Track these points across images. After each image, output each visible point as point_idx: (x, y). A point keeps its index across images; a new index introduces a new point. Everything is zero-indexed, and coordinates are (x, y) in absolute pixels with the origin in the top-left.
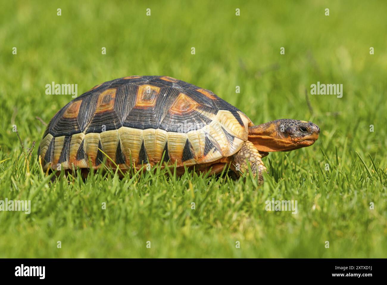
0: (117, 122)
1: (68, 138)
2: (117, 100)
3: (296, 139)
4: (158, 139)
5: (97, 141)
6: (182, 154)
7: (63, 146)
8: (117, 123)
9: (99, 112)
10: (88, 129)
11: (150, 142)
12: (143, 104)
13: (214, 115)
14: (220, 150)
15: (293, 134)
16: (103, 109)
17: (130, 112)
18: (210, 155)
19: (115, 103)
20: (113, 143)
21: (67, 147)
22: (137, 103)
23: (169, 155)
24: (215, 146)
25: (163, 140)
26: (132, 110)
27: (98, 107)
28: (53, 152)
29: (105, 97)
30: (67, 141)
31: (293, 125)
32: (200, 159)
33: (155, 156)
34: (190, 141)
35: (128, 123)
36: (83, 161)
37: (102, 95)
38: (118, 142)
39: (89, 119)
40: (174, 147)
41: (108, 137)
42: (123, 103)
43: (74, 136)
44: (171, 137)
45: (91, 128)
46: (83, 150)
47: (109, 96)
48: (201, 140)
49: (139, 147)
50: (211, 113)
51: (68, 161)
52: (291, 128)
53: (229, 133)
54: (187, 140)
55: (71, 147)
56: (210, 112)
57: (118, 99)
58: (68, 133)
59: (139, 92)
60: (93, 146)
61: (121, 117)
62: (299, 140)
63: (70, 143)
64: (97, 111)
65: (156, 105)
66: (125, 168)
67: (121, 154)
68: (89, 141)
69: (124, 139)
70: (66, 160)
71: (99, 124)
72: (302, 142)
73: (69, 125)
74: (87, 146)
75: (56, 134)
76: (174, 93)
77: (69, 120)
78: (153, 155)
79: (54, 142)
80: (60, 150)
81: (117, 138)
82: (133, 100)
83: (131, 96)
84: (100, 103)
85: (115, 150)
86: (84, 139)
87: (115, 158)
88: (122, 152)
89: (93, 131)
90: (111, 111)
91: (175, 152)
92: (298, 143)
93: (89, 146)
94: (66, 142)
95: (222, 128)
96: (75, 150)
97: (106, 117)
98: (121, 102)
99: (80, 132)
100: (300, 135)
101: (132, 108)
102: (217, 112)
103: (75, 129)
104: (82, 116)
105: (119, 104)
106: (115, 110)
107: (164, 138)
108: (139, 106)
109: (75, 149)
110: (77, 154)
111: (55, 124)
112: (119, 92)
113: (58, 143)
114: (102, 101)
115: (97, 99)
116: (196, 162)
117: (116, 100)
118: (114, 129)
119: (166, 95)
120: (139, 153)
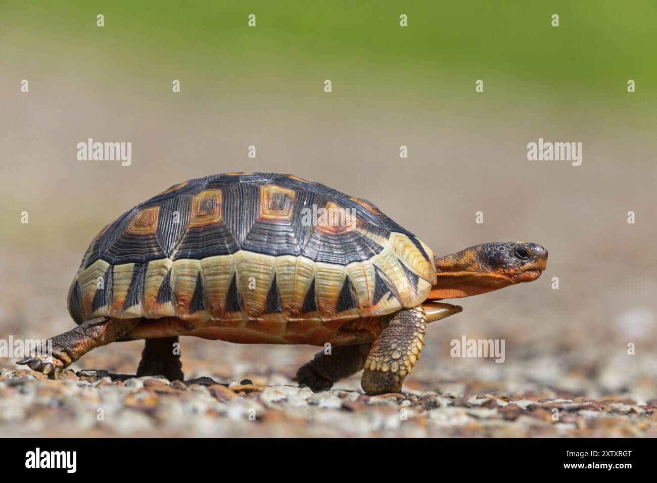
0: (231, 242)
1: (142, 266)
2: (226, 207)
3: (512, 270)
4: (300, 272)
5: (195, 272)
6: (337, 299)
7: (131, 280)
8: (230, 244)
9: (196, 226)
10: (177, 253)
11: (287, 278)
12: (272, 215)
13: (385, 239)
14: (398, 296)
15: (506, 263)
16: (203, 222)
17: (251, 227)
18: (383, 304)
19: (224, 212)
20: (223, 276)
21: (139, 280)
22: (261, 213)
23: (316, 300)
24: (390, 289)
25: (309, 275)
26: (255, 224)
27: (192, 217)
28: (112, 290)
29: (204, 203)
30: (139, 272)
31: (503, 249)
32: (366, 308)
33: (293, 301)
34: (350, 278)
35: (250, 246)
36: (168, 305)
37: (199, 198)
38: (233, 275)
39: (178, 236)
40: (325, 288)
41: (215, 266)
42: (238, 212)
43: (152, 263)
44: (322, 271)
45: (183, 251)
46: (169, 287)
47: (212, 200)
48: (369, 278)
49: (267, 285)
50: (380, 237)
51: (142, 304)
52: (500, 254)
53: (410, 270)
54: (347, 277)
55: (148, 282)
56: (379, 234)
57: (227, 205)
58: (140, 258)
59: (262, 196)
60: (188, 281)
61: (236, 235)
62: (516, 273)
63: (145, 274)
64: (192, 224)
65: (293, 218)
66: (241, 319)
67: (236, 295)
68: (179, 272)
69: (244, 271)
70: (137, 303)
71: (199, 244)
72: (522, 275)
73: (142, 246)
74: (176, 281)
75: (114, 260)
76: (319, 201)
77: (141, 238)
78: (290, 300)
79: (113, 273)
80: (126, 286)
81: (231, 270)
82: (255, 209)
83: (250, 202)
84: (196, 211)
85: (226, 289)
86: (171, 269)
87: (225, 302)
88: (237, 292)
89: (188, 257)
90: (218, 225)
91: (326, 296)
92: (516, 277)
93: (181, 280)
94: (136, 273)
95: (399, 261)
96: (155, 286)
97: (209, 233)
98: (233, 210)
99: (164, 257)
100: (518, 263)
101: (254, 222)
102: (389, 235)
103: (153, 252)
104: (164, 232)
105: (231, 214)
106: (225, 223)
107: (309, 272)
108: (266, 219)
109: (156, 284)
110: (159, 293)
111: (111, 245)
112: (228, 194)
113: (120, 274)
114: (199, 208)
115: (189, 205)
116: (359, 314)
117: (224, 207)
118: (227, 254)
119: (307, 204)
120: (266, 295)
